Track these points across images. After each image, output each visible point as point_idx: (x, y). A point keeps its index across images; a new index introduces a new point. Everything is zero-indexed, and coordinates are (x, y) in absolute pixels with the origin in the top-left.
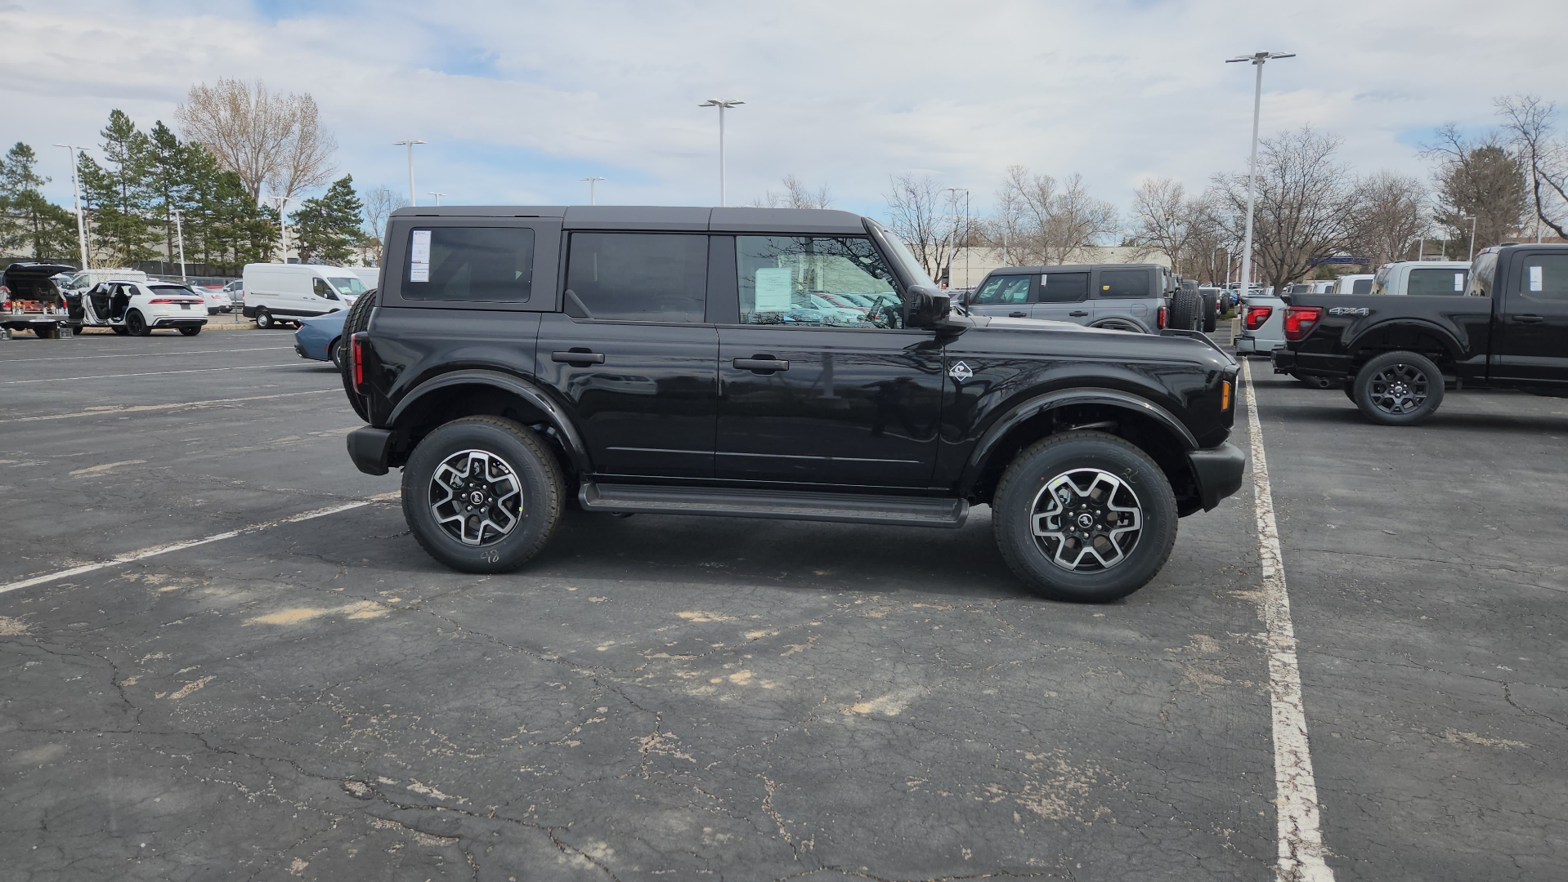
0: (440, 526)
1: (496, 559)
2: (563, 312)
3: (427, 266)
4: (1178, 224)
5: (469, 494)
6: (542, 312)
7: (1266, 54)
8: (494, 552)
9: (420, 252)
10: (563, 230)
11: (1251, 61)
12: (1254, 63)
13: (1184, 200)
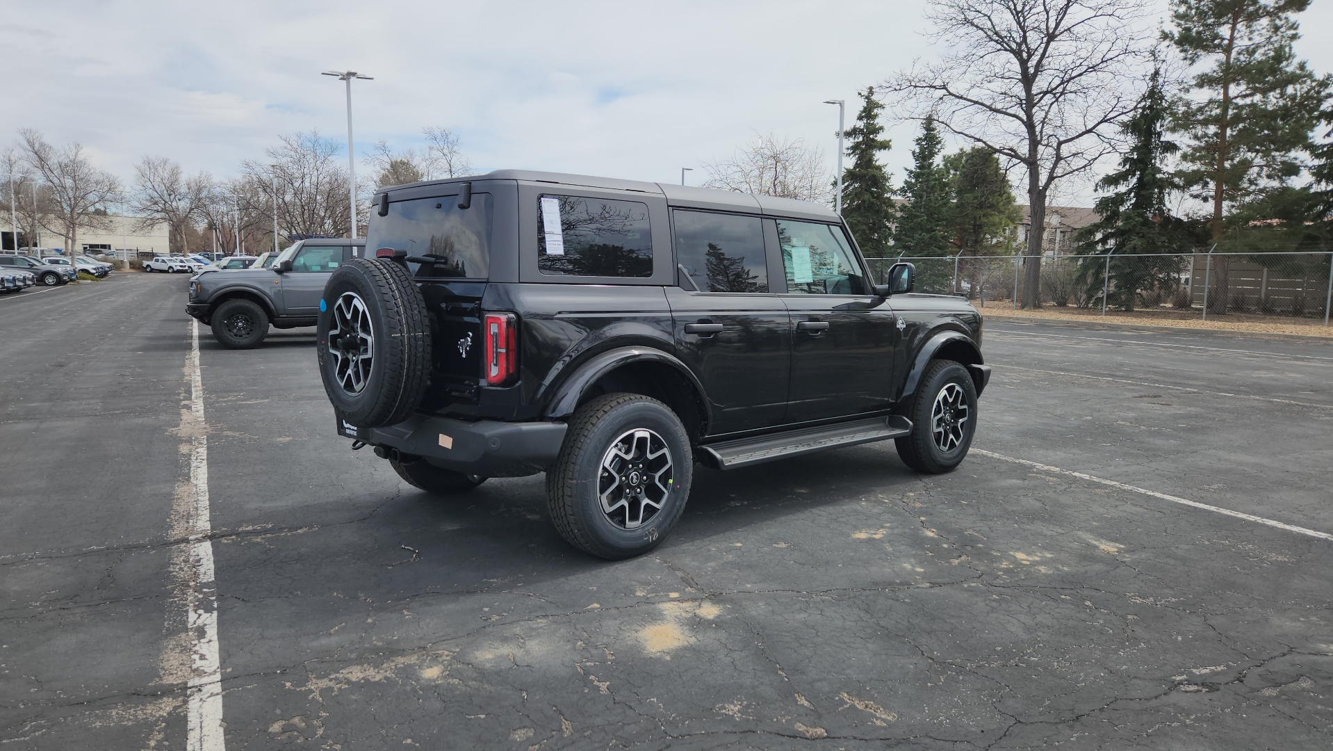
0: (606, 516)
1: (656, 535)
2: (678, 286)
3: (560, 238)
4: (179, 200)
5: (627, 477)
6: (663, 286)
7: (354, 74)
8: (653, 530)
9: (552, 222)
10: (669, 206)
11: (340, 77)
12: (341, 79)
13: (184, 178)
